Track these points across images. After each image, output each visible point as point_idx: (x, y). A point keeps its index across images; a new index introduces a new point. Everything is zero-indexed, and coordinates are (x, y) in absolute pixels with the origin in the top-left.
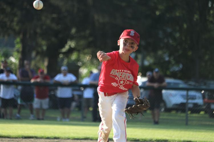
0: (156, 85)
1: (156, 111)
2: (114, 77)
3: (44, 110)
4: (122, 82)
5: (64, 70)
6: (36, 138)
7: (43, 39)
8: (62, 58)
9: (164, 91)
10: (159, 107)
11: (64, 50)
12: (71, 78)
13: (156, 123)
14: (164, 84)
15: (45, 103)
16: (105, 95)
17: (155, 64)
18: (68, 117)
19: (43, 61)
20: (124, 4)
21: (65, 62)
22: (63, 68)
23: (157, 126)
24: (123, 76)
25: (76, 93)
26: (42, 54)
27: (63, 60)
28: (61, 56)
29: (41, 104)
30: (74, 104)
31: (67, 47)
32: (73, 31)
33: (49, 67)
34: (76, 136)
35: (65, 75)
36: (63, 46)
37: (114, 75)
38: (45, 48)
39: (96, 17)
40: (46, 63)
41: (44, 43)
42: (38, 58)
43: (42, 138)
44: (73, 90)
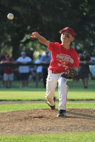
0: (85, 62)
1: (85, 80)
2: (58, 60)
3: (11, 82)
4: (64, 63)
5: (23, 54)
6: (6, 100)
7: (9, 34)
8: (21, 46)
9: (90, 66)
10: (87, 77)
11: (23, 41)
12: (28, 59)
13: (86, 87)
14: (91, 61)
15: (11, 76)
16: (53, 73)
17: (84, 48)
18: (27, 86)
19: (9, 49)
20: (62, 9)
21: (24, 49)
22: (23, 53)
23: (86, 89)
24: (65, 59)
25: (32, 69)
26: (9, 44)
27: (22, 47)
28: (21, 45)
29: (9, 78)
30: (31, 77)
31: (25, 39)
32: (29, 28)
33: (13, 53)
34: (32, 98)
35: (24, 58)
36: (22, 38)
37: (58, 59)
38: (10, 40)
39: (44, 18)
40: (11, 50)
41: (9, 36)
42: (6, 47)
43: (9, 100)
44: (30, 67)
